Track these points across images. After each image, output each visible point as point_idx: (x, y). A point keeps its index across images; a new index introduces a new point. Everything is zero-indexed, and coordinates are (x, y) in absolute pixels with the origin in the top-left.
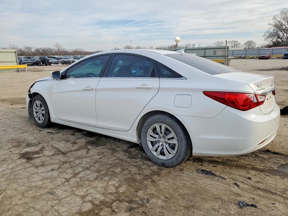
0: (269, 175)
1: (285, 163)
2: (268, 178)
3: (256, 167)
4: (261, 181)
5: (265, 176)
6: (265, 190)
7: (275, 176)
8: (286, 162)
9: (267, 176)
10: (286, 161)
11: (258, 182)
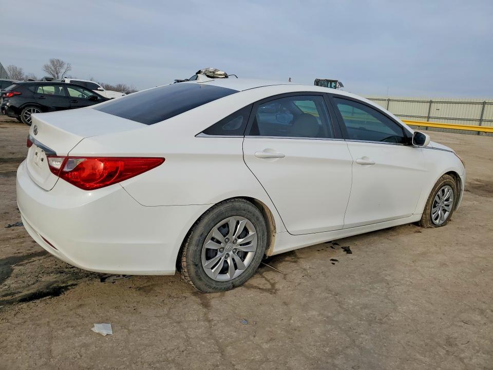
0: (16, 255)
1: (6, 283)
2: (15, 251)
3: (44, 257)
4: (19, 245)
5: (19, 251)
6: (8, 239)
7: (7, 256)
8: (6, 285)
9: (17, 252)
10: (7, 287)
11: (22, 243)
